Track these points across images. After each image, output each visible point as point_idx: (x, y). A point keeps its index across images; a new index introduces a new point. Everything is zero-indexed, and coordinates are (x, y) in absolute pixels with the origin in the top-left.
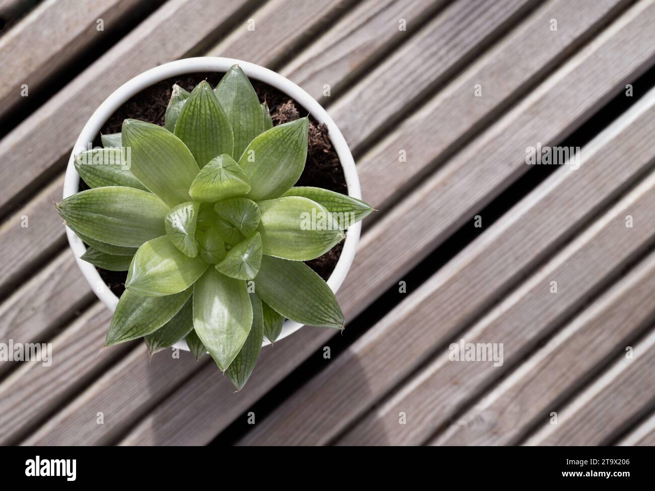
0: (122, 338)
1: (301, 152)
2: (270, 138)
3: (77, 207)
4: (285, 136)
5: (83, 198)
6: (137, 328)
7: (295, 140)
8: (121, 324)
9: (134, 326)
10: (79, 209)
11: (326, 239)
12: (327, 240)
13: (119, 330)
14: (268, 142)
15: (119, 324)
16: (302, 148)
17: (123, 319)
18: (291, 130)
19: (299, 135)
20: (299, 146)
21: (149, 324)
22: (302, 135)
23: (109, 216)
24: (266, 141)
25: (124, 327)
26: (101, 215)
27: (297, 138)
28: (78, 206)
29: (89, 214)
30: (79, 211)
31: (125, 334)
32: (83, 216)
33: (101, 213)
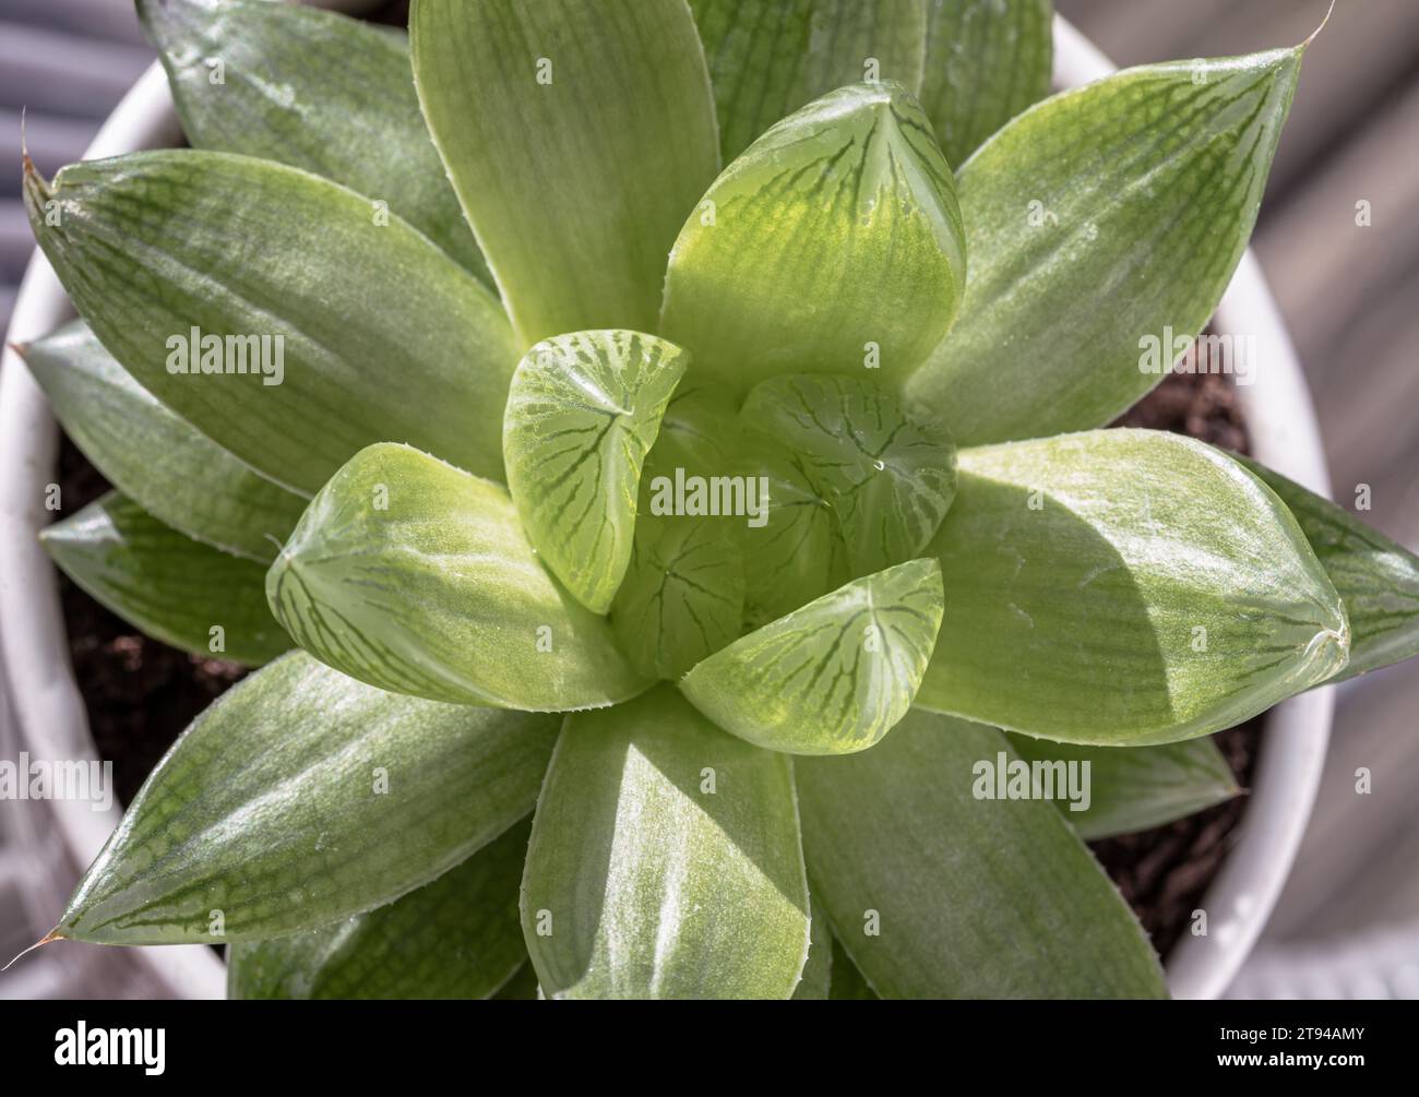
0: (145, 916)
1: (1225, 220)
2: (1100, 119)
3: (123, 214)
4: (1175, 120)
5: (163, 180)
6: (231, 888)
7: (1216, 151)
8: (160, 846)
9: (222, 876)
10: (125, 225)
11: (1260, 643)
12: (1262, 650)
13: (141, 873)
14: (1086, 138)
15: (153, 844)
16: (1236, 199)
17: (176, 829)
18: (1212, 94)
19: (1244, 128)
20: (1227, 184)
21: (289, 889)
22: (1253, 131)
23: (257, 305)
24: (1073, 135)
25: (175, 867)
26: (220, 289)
27: (1225, 144)
28: (126, 207)
29: (170, 267)
30: (125, 235)
31: (166, 901)
32: (137, 266)
33: (224, 276)
